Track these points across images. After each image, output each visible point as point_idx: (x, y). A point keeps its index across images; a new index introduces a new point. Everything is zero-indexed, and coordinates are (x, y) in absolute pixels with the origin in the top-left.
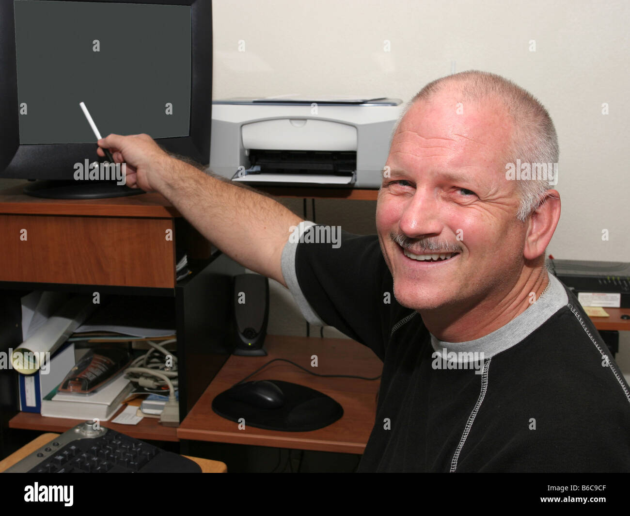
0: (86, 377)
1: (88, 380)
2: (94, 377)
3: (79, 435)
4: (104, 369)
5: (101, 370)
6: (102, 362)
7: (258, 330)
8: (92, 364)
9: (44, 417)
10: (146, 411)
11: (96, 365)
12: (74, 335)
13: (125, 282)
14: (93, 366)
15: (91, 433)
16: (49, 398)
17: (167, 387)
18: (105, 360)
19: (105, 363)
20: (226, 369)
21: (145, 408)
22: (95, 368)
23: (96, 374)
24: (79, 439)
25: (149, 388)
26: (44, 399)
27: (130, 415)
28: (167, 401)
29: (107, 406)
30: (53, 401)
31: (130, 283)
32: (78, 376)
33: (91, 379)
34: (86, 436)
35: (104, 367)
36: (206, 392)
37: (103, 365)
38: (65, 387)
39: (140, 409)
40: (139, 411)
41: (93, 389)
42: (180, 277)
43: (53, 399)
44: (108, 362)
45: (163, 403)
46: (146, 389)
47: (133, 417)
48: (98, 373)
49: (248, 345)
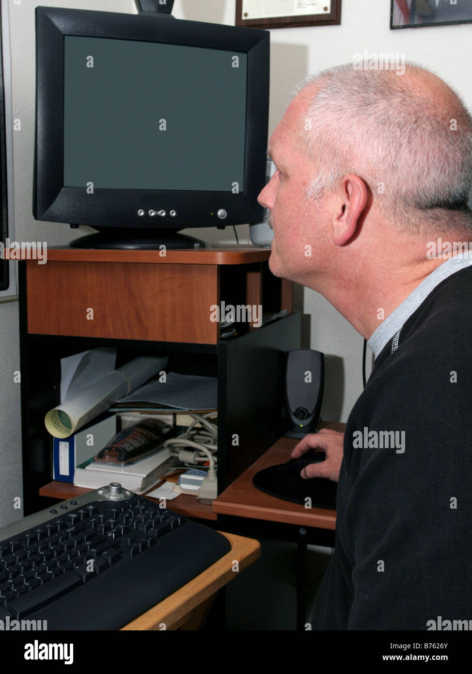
0: (123, 447)
1: (125, 451)
2: (132, 448)
3: (101, 496)
4: (143, 442)
5: (141, 442)
6: (142, 434)
7: (311, 411)
8: (131, 435)
9: (77, 487)
10: (184, 486)
11: (136, 437)
12: (117, 406)
13: (165, 337)
14: (132, 438)
15: (114, 496)
16: (83, 466)
17: (208, 463)
18: (146, 433)
19: (145, 436)
20: (273, 449)
21: (183, 483)
22: (134, 439)
23: (134, 445)
24: (101, 500)
25: (189, 464)
26: (77, 467)
27: (167, 490)
28: (206, 476)
29: (142, 479)
30: (87, 470)
31: (169, 339)
32: (115, 446)
33: (128, 450)
34: (109, 498)
35: (144, 439)
36: (249, 469)
37: (144, 438)
38: (101, 457)
39: (177, 484)
40: (176, 486)
41: (130, 460)
42: (223, 335)
43: (86, 468)
44: (149, 436)
45: (201, 478)
46: (186, 465)
47: (170, 493)
48: (137, 445)
49: (300, 426)
